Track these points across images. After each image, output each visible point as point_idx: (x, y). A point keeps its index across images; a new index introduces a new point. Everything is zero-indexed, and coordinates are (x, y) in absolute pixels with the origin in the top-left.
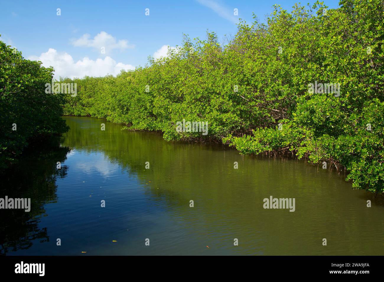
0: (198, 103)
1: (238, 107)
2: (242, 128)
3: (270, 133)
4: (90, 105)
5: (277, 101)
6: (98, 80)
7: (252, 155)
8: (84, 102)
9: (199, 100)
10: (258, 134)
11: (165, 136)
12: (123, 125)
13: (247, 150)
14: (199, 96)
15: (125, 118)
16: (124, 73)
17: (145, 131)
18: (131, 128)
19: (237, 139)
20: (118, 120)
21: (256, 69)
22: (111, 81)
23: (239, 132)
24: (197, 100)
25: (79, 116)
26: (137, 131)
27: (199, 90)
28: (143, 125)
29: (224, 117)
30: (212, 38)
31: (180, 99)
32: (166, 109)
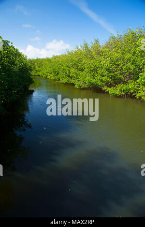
0: (91, 72)
1: (110, 74)
2: (111, 84)
3: (125, 87)
4: (39, 71)
5: (128, 72)
6: (43, 59)
7: (116, 96)
8: (37, 69)
9: (92, 71)
10: (119, 87)
11: (76, 86)
12: (55, 80)
13: (114, 94)
14: (92, 69)
15: (57, 77)
16: (54, 56)
17: (66, 83)
18: (59, 82)
19: (109, 89)
20: (53, 78)
21: (119, 57)
22: (49, 60)
23: (110, 86)
24: (91, 71)
25: (35, 76)
26: (62, 83)
27: (92, 66)
28: (65, 81)
29: (104, 78)
30: (97, 41)
31: (82, 70)
32: (77, 74)
